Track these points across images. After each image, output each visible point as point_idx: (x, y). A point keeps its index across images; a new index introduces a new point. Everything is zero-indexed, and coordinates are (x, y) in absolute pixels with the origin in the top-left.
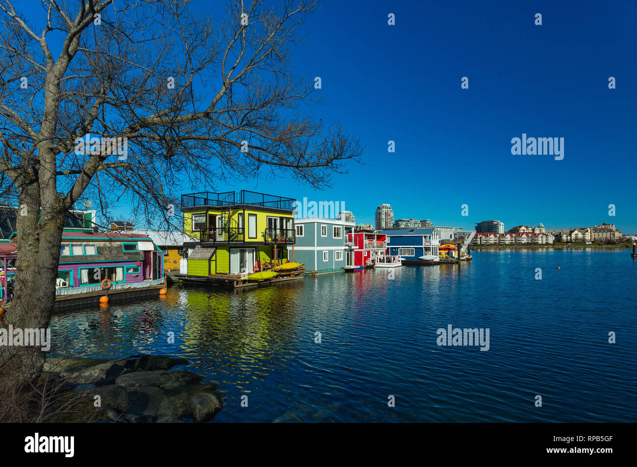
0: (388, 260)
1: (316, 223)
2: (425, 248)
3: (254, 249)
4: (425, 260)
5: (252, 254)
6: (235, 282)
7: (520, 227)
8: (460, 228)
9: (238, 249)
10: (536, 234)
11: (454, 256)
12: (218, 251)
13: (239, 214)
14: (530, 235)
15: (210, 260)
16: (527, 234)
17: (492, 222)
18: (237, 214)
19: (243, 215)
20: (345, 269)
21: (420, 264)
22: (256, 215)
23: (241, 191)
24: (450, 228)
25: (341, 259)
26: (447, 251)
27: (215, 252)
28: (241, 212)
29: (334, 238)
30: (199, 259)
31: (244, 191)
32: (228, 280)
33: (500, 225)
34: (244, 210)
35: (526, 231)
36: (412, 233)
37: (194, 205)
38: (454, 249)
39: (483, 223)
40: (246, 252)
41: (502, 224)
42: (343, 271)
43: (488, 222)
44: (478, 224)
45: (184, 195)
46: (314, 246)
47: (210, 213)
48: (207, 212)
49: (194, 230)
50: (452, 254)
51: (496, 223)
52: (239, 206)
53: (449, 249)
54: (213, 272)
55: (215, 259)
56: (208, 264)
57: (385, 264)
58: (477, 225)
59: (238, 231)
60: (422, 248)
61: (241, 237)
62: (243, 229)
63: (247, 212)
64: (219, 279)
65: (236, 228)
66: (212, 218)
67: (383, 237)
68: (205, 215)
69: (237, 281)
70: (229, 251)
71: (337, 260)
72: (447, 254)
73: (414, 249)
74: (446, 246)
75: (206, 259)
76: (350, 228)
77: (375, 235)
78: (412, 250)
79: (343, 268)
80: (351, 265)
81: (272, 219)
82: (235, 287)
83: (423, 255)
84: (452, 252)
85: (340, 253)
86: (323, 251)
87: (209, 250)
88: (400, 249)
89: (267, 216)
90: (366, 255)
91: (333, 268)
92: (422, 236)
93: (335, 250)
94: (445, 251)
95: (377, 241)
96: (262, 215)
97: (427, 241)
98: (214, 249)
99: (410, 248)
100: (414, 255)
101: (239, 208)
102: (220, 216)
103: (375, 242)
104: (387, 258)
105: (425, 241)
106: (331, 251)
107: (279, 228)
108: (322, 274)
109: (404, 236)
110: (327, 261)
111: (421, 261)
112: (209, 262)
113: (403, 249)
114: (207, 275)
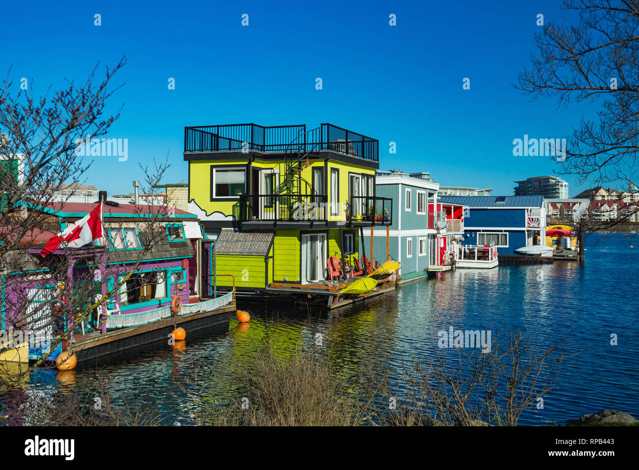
0: (481, 254)
1: (400, 185)
2: (528, 231)
4: (529, 255)
6: (331, 299)
7: (597, 189)
10: (625, 204)
12: (278, 240)
13: (314, 168)
15: (267, 258)
17: (547, 179)
18: (309, 169)
19: (322, 171)
20: (428, 272)
21: (520, 262)
22: (338, 170)
23: (322, 125)
24: (470, 190)
25: (424, 254)
26: (555, 238)
27: (272, 243)
28: (322, 164)
29: (418, 213)
30: (241, 254)
31: (328, 125)
32: (311, 294)
33: (562, 186)
34: (326, 162)
35: (606, 198)
36: (502, 203)
39: (529, 181)
41: (565, 183)
42: (425, 276)
43: (538, 180)
44: (519, 183)
45: (191, 128)
47: (254, 164)
48: (250, 163)
49: (214, 197)
50: (566, 243)
51: (554, 181)
52: (318, 153)
53: (560, 234)
54: (270, 281)
55: (272, 255)
56: (264, 264)
58: (517, 185)
60: (524, 231)
62: (325, 197)
63: (331, 165)
65: (306, 196)
67: (458, 211)
68: (245, 168)
69: (335, 296)
70: (300, 240)
71: (420, 255)
72: (555, 242)
73: (508, 233)
74: (554, 228)
75: (258, 255)
76: (433, 194)
77: (452, 207)
78: (503, 236)
79: (427, 270)
80: (434, 264)
81: (354, 178)
82: (331, 308)
83: (525, 246)
84: (566, 240)
85: (423, 243)
86: (408, 238)
87: (259, 236)
88: (479, 234)
89: (349, 173)
90: (442, 246)
91: (416, 272)
92: (524, 209)
93: (419, 236)
94: (552, 237)
95: (454, 218)
96: (345, 170)
97: (532, 219)
98: (272, 235)
99: (502, 231)
100: (506, 245)
101: (318, 158)
102: (269, 172)
103: (453, 220)
104: (478, 251)
105: (529, 218)
106: (414, 238)
107: (361, 196)
108: (406, 281)
109: (489, 208)
110: (410, 256)
111: (522, 256)
112: (265, 261)
113: (485, 233)
114: (263, 286)
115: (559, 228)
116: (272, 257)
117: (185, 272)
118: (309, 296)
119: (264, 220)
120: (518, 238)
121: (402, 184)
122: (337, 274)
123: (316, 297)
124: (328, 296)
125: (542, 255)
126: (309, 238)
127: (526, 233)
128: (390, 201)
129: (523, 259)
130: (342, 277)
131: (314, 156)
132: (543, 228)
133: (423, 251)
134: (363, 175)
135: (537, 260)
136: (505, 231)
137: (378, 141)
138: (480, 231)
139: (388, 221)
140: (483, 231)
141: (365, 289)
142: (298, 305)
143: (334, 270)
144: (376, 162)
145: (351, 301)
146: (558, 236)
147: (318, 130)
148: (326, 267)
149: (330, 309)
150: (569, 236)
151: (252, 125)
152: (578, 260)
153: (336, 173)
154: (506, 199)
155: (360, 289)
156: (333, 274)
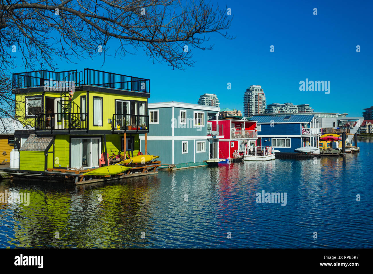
0: (259, 152)
1: (173, 108)
2: (303, 137)
3: (100, 138)
4: (303, 152)
5: (97, 144)
6: (77, 179)
8: (345, 115)
9: (80, 139)
11: (337, 147)
12: (57, 141)
13: (82, 97)
15: (46, 152)
18: (79, 97)
19: (86, 98)
20: (208, 163)
21: (298, 157)
22: (102, 98)
23: (85, 69)
24: (333, 114)
25: (203, 151)
26: (329, 142)
27: (52, 143)
28: (85, 94)
30: (33, 151)
31: (88, 69)
32: (68, 175)
34: (88, 92)
36: (288, 120)
37: (28, 86)
38: (338, 140)
40: (90, 142)
45: (17, 74)
46: (171, 135)
47: (47, 95)
48: (43, 95)
49: (27, 115)
50: (335, 145)
52: (82, 87)
53: (332, 140)
54: (50, 166)
55: (52, 151)
56: (44, 157)
57: (256, 158)
59: (81, 118)
60: (300, 138)
61: (83, 125)
62: (87, 115)
63: (91, 95)
64: (57, 175)
65: (78, 114)
66: (50, 102)
68: (41, 98)
69: (80, 177)
70: (70, 142)
71: (198, 152)
72: (329, 145)
73: (290, 139)
74: (328, 136)
77: (244, 122)
78: (288, 141)
79: (206, 162)
81: (122, 103)
82: (77, 184)
83: (301, 147)
84: (335, 143)
86: (182, 141)
87: (46, 139)
88: (273, 140)
89: (115, 100)
91: (194, 162)
92: (300, 124)
93: (196, 140)
94: (327, 141)
95: (246, 129)
97: (306, 130)
98: (52, 138)
99: (286, 137)
100: (290, 146)
101: (82, 90)
102: (59, 100)
103: (244, 130)
104: (257, 150)
105: (303, 129)
106: (191, 141)
108: (181, 168)
109: (278, 123)
110: (186, 152)
111: (299, 153)
112: (45, 155)
113: (277, 139)
114: (43, 170)
115: (331, 136)
116: (53, 152)
118: (66, 177)
119: (57, 130)
120: (296, 142)
121: (174, 107)
124: (75, 177)
125: (314, 153)
127: (302, 138)
129: (299, 155)
133: (202, 149)
134: (132, 101)
135: (309, 156)
136: (289, 137)
137: (149, 80)
138: (273, 137)
140: (275, 137)
141: (107, 173)
144: (148, 93)
145: (102, 180)
150: (338, 141)
153: (100, 99)
154: (290, 117)
155: (103, 172)
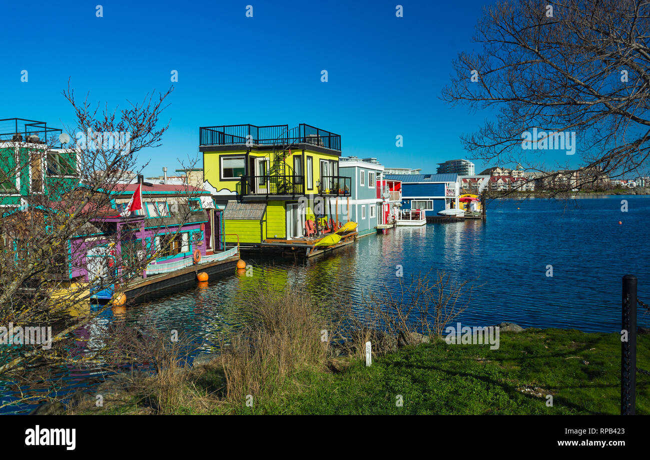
0: (414, 216)
1: (356, 168)
2: (447, 199)
4: (447, 215)
6: (308, 250)
7: (495, 169)
9: (293, 204)
10: (514, 179)
12: (269, 208)
13: (294, 156)
14: (507, 180)
15: (261, 220)
16: (504, 178)
17: (460, 162)
18: (291, 157)
19: (300, 158)
21: (441, 221)
22: (312, 157)
23: (300, 125)
25: (374, 216)
26: (466, 203)
27: (265, 210)
28: (300, 153)
29: (369, 187)
30: (243, 219)
31: (304, 125)
33: (470, 166)
34: (303, 151)
35: (501, 175)
36: (429, 179)
39: (447, 163)
40: (297, 209)
41: (472, 164)
42: (375, 232)
43: (454, 162)
44: (440, 164)
45: (204, 128)
46: (355, 199)
47: (251, 154)
48: (248, 153)
49: (222, 178)
51: (465, 163)
52: (298, 145)
54: (264, 238)
55: (265, 219)
56: (259, 226)
57: (410, 222)
58: (439, 166)
59: (294, 180)
60: (444, 199)
61: (299, 189)
62: (302, 178)
63: (306, 154)
65: (289, 176)
67: (397, 185)
68: (244, 157)
69: (311, 248)
70: (286, 208)
71: (371, 217)
72: (465, 206)
73: (432, 201)
74: (465, 196)
75: (255, 219)
76: (380, 174)
77: (394, 183)
78: (430, 203)
79: (376, 228)
80: (381, 223)
81: (324, 163)
83: (445, 209)
85: (373, 208)
86: (362, 205)
87: (256, 206)
88: (413, 201)
89: (320, 159)
90: (387, 210)
91: (368, 229)
92: (444, 184)
93: (370, 204)
94: (463, 202)
95: (395, 190)
96: (317, 157)
97: (450, 190)
98: (265, 205)
99: (428, 199)
100: (432, 209)
101: (297, 149)
102: (262, 159)
103: (394, 192)
104: (412, 214)
105: (448, 190)
106: (367, 205)
107: (328, 175)
108: (361, 236)
109: (419, 183)
110: (365, 218)
111: (443, 217)
112: (260, 224)
113: (417, 201)
114: (259, 242)
115: (468, 196)
116: (266, 221)
117: (202, 233)
118: (293, 248)
119: (259, 194)
120: (440, 204)
121: (358, 167)
122: (312, 232)
123: (298, 248)
124: (306, 248)
125: (457, 216)
126: (292, 207)
127: (446, 200)
128: (349, 179)
129: (443, 219)
130: (316, 234)
131: (294, 148)
132: (457, 196)
133: (373, 214)
134: (330, 161)
135: (453, 220)
136: (431, 199)
137: (340, 136)
138: (413, 199)
139: (348, 193)
140: (415, 199)
141: (333, 242)
142: (285, 255)
143: (310, 229)
144: (339, 151)
145: (323, 251)
146: (467, 201)
147: (297, 129)
148: (304, 227)
149: (308, 257)
151: (249, 125)
152: (482, 218)
153: (311, 159)
154: (432, 176)
155: (329, 242)
156: (309, 232)
